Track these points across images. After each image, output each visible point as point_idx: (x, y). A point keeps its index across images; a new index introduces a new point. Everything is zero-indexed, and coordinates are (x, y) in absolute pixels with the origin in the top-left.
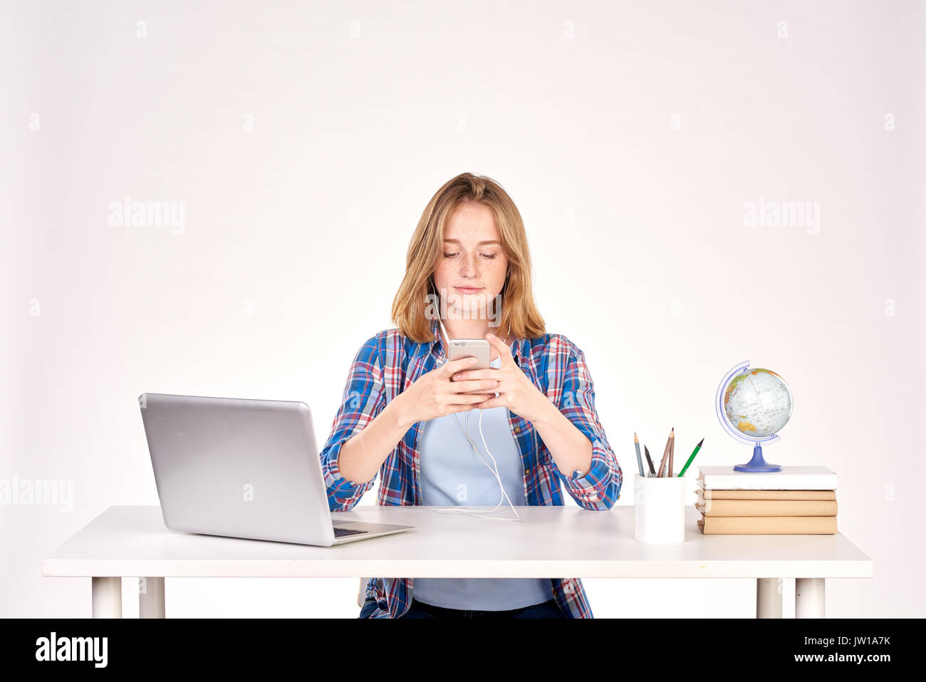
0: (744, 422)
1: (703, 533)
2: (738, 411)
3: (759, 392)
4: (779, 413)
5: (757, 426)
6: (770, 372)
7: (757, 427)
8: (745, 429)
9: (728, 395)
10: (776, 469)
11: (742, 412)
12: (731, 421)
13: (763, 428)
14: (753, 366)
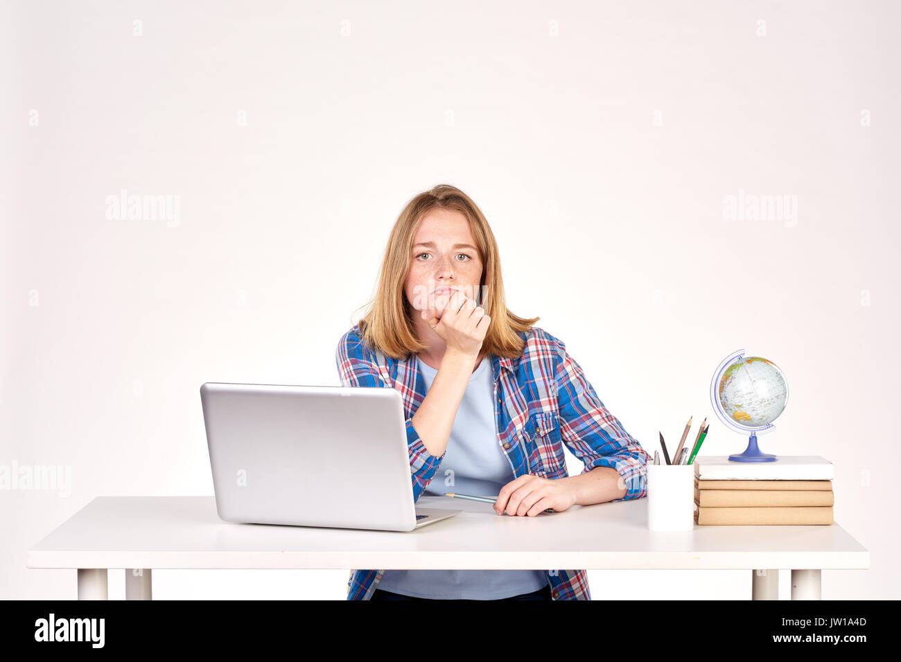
0: (739, 411)
1: (698, 524)
2: (733, 400)
3: (754, 381)
4: (774, 402)
5: (753, 415)
6: (765, 361)
7: (751, 416)
8: (741, 419)
9: (723, 384)
10: (771, 459)
11: (737, 401)
12: (726, 411)
13: (758, 417)
14: (748, 355)
